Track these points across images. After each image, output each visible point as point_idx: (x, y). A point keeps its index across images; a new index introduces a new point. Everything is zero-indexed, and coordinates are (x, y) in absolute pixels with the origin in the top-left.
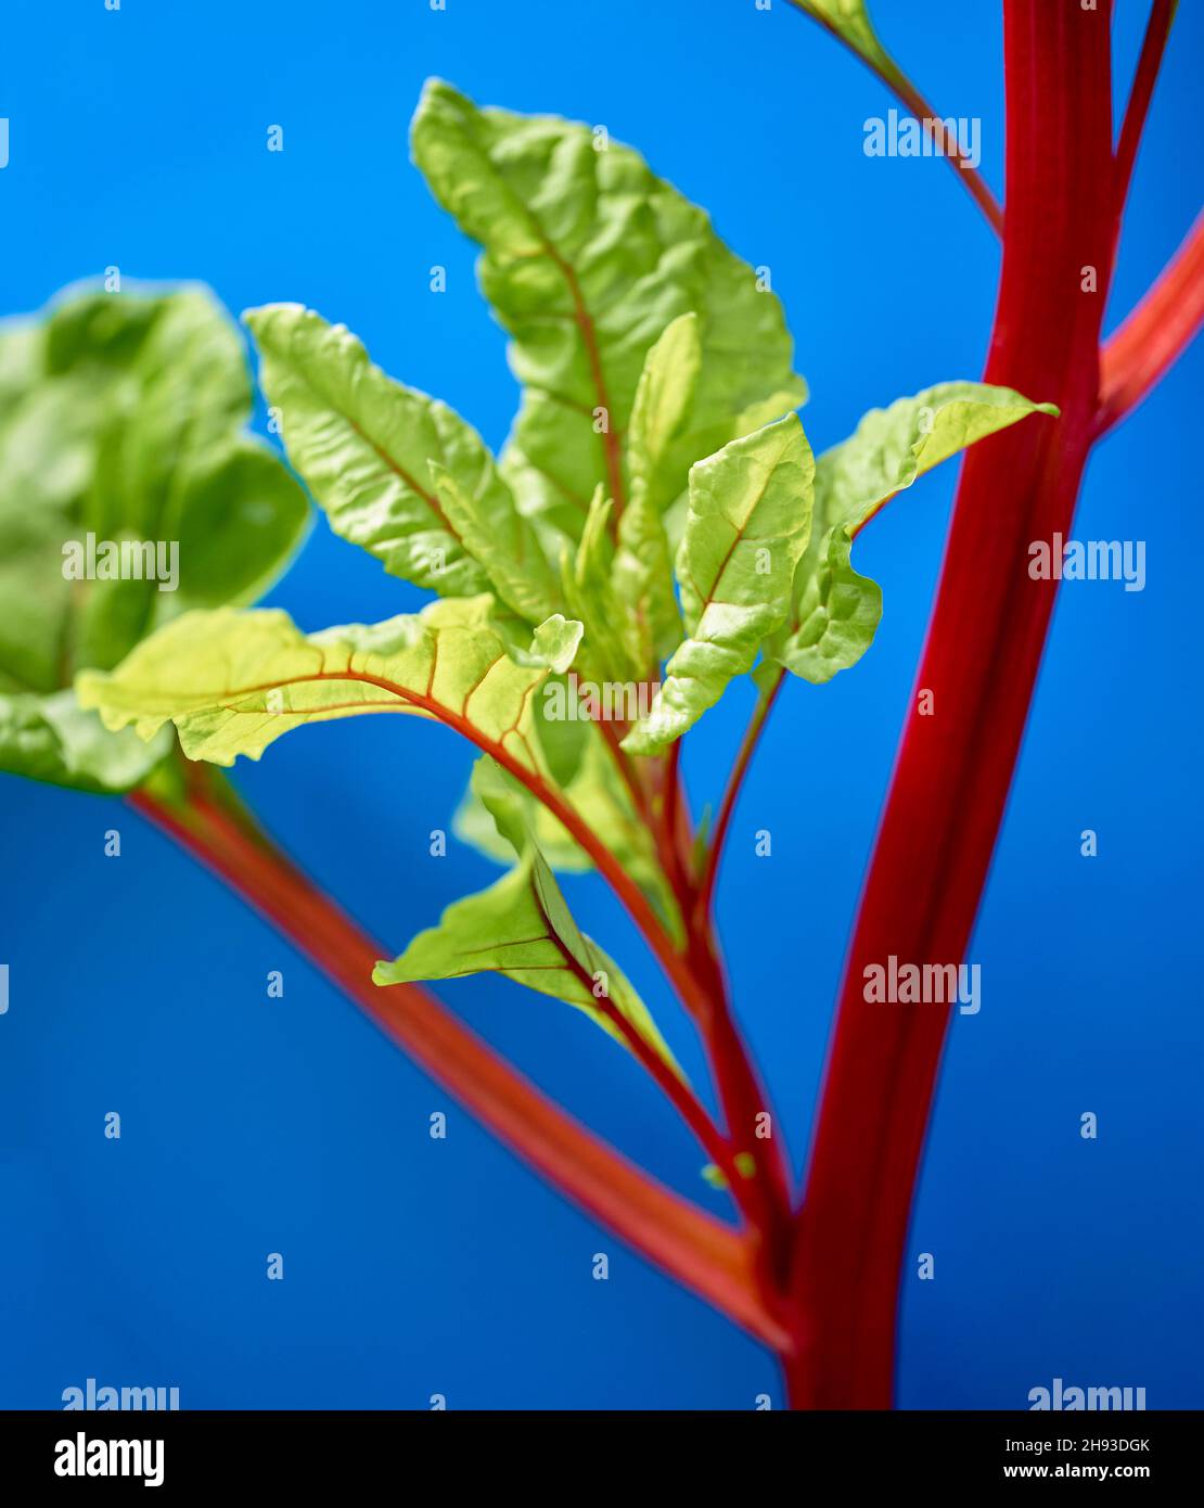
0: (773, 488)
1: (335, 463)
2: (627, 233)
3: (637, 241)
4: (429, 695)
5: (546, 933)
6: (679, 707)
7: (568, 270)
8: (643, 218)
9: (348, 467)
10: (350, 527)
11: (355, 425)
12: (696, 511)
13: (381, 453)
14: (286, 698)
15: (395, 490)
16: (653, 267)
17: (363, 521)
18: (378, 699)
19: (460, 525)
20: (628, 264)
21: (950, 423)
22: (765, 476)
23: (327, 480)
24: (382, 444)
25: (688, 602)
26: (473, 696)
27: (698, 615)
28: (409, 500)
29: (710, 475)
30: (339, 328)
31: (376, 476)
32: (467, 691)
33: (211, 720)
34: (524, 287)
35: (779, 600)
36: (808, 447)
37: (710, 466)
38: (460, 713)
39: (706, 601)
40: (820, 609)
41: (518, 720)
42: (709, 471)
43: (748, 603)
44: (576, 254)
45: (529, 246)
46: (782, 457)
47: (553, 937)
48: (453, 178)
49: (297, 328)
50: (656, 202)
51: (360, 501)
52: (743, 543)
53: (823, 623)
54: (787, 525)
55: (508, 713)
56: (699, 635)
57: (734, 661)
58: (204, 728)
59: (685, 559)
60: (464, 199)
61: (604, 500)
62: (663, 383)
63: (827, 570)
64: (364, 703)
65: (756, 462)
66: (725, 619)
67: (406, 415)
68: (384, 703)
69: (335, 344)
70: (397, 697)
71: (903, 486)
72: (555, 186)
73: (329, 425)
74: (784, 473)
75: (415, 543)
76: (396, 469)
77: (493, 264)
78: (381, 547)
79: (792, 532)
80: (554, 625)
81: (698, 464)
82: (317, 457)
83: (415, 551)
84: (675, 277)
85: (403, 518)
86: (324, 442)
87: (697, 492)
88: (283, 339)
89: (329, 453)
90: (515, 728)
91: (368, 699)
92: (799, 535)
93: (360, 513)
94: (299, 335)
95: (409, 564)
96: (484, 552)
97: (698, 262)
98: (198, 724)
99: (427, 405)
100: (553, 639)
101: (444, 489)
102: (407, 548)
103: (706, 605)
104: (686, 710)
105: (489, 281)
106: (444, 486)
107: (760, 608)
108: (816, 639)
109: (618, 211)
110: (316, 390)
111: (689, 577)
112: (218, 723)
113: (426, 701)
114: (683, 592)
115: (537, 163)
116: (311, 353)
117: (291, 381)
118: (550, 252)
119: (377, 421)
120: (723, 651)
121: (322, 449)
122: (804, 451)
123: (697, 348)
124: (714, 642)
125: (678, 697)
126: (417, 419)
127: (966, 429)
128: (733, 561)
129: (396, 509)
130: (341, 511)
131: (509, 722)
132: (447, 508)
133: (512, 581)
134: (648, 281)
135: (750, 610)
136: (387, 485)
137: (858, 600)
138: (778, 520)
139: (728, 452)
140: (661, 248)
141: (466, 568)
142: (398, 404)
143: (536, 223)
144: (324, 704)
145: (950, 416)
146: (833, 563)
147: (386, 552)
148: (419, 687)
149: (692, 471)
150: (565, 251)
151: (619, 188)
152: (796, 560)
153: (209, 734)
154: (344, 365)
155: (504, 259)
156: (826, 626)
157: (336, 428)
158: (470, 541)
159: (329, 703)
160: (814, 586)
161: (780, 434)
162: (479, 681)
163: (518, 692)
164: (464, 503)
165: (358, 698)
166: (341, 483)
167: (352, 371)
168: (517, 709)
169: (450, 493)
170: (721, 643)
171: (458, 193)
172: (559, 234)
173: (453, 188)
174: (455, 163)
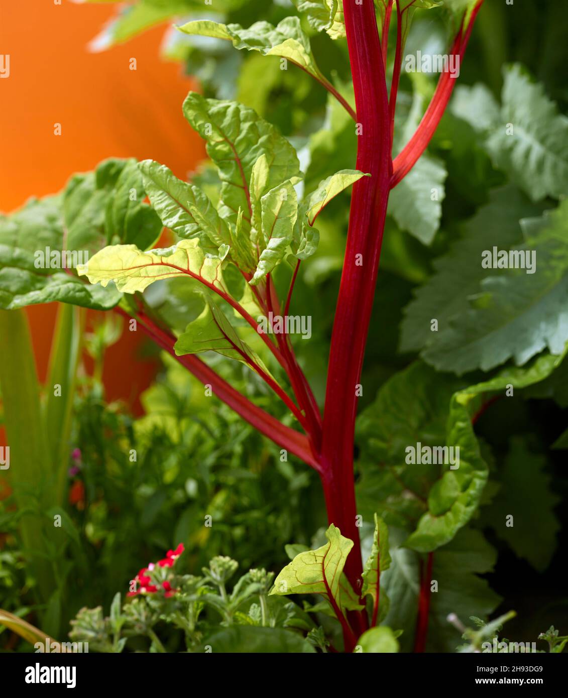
1: (163, 205)
2: (248, 133)
3: (251, 135)
4: (188, 270)
5: (224, 337)
6: (262, 269)
7: (232, 145)
8: (253, 128)
9: (167, 206)
10: (168, 223)
11: (169, 194)
12: (264, 212)
13: (177, 201)
14: (147, 273)
15: (181, 212)
16: (257, 143)
17: (171, 221)
18: (174, 272)
19: (198, 220)
20: (249, 142)
23: (161, 211)
24: (177, 199)
25: (266, 239)
26: (202, 270)
27: (268, 243)
28: (184, 214)
30: (163, 166)
31: (175, 208)
32: (200, 268)
33: (125, 280)
34: (219, 151)
35: (289, 236)
38: (199, 275)
39: (270, 238)
40: (304, 239)
41: (217, 277)
42: (265, 199)
43: (280, 237)
44: (234, 140)
45: (220, 139)
47: (227, 338)
48: (196, 120)
49: (151, 166)
50: (257, 123)
51: (171, 216)
52: (278, 220)
54: (289, 213)
55: (213, 274)
56: (267, 248)
57: (277, 254)
58: (123, 283)
59: (263, 226)
60: (199, 126)
61: (241, 211)
62: (258, 176)
63: (304, 227)
64: (170, 273)
65: (278, 195)
66: (274, 242)
67: (183, 189)
68: (176, 273)
69: (162, 170)
70: (178, 271)
72: (227, 120)
73: (161, 194)
75: (186, 227)
76: (181, 206)
77: (210, 145)
78: (176, 228)
79: (291, 215)
80: (223, 247)
81: (263, 197)
82: (158, 204)
83: (186, 229)
84: (262, 145)
85: (183, 220)
86: (160, 200)
88: (147, 170)
89: (161, 202)
90: (216, 279)
91: (171, 272)
93: (171, 219)
94: (151, 168)
95: (185, 233)
96: (205, 227)
97: (269, 140)
98: (121, 281)
99: (191, 187)
100: (223, 251)
101: (192, 209)
102: (184, 228)
105: (210, 150)
106: (193, 209)
107: (284, 238)
108: (304, 248)
109: (245, 126)
110: (158, 185)
111: (265, 231)
112: (126, 281)
113: (187, 272)
114: (264, 237)
115: (222, 114)
116: (155, 173)
117: (151, 182)
118: (226, 140)
119: (174, 192)
120: (274, 252)
121: (160, 201)
122: (293, 191)
124: (271, 249)
125: (262, 266)
126: (187, 190)
128: (275, 225)
129: (180, 217)
130: (165, 219)
131: (214, 277)
132: (194, 215)
133: (214, 236)
134: (255, 146)
135: (281, 239)
136: (179, 210)
137: (313, 235)
138: (287, 212)
139: (270, 193)
140: (259, 137)
141: (201, 233)
142: (181, 187)
143: (222, 132)
144: (159, 274)
145: (338, 179)
147: (178, 230)
148: (185, 267)
149: (261, 200)
150: (231, 139)
151: (245, 120)
153: (125, 284)
154: (165, 176)
155: (213, 143)
156: (306, 243)
157: (164, 195)
158: (201, 225)
159: (160, 274)
161: (285, 186)
162: (202, 265)
163: (215, 268)
164: (199, 214)
165: (168, 272)
166: (165, 211)
167: (167, 178)
168: (215, 273)
169: (194, 211)
170: (273, 249)
171: (197, 124)
172: (229, 135)
173: (196, 123)
174: (196, 116)
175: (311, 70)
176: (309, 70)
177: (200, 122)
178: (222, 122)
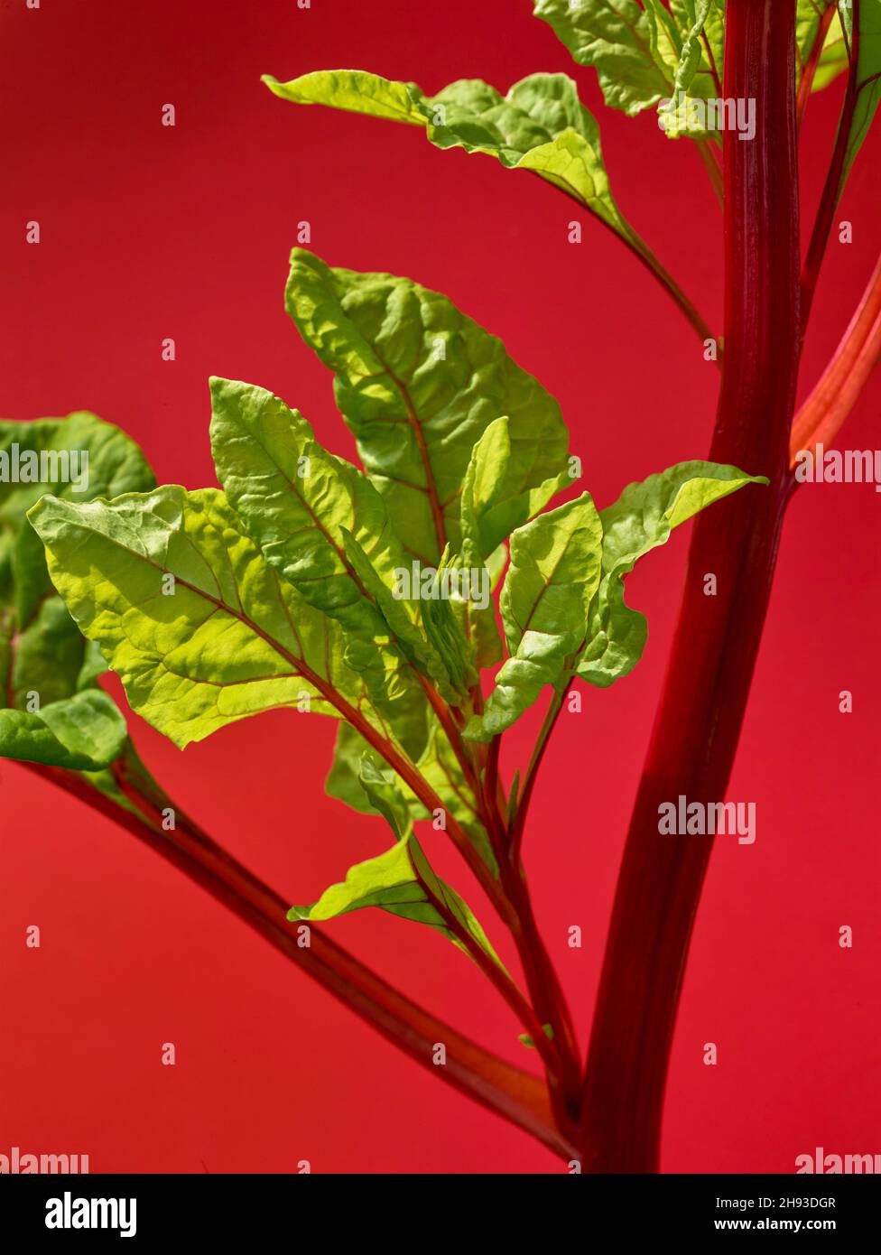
0: (572, 548)
3: (455, 363)
6: (506, 708)
7: (402, 386)
8: (455, 347)
12: (515, 565)
16: (467, 384)
20: (448, 382)
21: (691, 494)
22: (567, 539)
25: (509, 630)
27: (518, 640)
29: (526, 539)
34: (370, 398)
35: (577, 629)
36: (598, 517)
37: (526, 532)
39: (523, 630)
40: (602, 632)
42: (525, 535)
43: (554, 631)
44: (409, 375)
45: (372, 370)
46: (579, 524)
47: (419, 880)
48: (315, 322)
50: (464, 334)
52: (551, 588)
53: (604, 643)
54: (583, 573)
56: (519, 654)
57: (544, 672)
59: (507, 598)
60: (325, 337)
62: (483, 466)
63: (606, 605)
65: (560, 528)
66: (536, 643)
71: (659, 543)
74: (579, 536)
77: (346, 383)
79: (587, 579)
81: (518, 531)
87: (517, 551)
92: (592, 580)
103: (523, 632)
104: (511, 710)
105: (342, 396)
107: (563, 635)
108: (599, 655)
111: (510, 612)
114: (505, 623)
115: (377, 306)
118: (388, 374)
120: (537, 666)
122: (595, 520)
123: (506, 441)
124: (530, 660)
127: (703, 498)
128: (543, 601)
134: (463, 393)
135: (555, 636)
137: (628, 627)
138: (576, 570)
139: (539, 522)
143: (377, 353)
145: (691, 489)
146: (610, 600)
149: (512, 535)
150: (400, 372)
151: (435, 327)
152: (590, 599)
155: (354, 379)
156: (606, 645)
160: (597, 618)
161: (577, 508)
170: (535, 660)
171: (320, 333)
172: (396, 361)
173: (316, 329)
174: (317, 311)
175: (607, 209)
176: (598, 209)
177: (328, 327)
178: (379, 329)
